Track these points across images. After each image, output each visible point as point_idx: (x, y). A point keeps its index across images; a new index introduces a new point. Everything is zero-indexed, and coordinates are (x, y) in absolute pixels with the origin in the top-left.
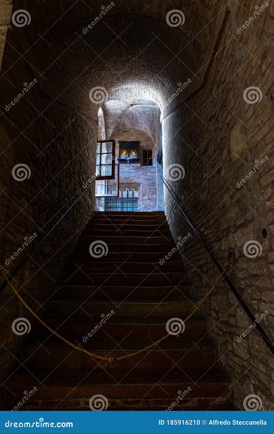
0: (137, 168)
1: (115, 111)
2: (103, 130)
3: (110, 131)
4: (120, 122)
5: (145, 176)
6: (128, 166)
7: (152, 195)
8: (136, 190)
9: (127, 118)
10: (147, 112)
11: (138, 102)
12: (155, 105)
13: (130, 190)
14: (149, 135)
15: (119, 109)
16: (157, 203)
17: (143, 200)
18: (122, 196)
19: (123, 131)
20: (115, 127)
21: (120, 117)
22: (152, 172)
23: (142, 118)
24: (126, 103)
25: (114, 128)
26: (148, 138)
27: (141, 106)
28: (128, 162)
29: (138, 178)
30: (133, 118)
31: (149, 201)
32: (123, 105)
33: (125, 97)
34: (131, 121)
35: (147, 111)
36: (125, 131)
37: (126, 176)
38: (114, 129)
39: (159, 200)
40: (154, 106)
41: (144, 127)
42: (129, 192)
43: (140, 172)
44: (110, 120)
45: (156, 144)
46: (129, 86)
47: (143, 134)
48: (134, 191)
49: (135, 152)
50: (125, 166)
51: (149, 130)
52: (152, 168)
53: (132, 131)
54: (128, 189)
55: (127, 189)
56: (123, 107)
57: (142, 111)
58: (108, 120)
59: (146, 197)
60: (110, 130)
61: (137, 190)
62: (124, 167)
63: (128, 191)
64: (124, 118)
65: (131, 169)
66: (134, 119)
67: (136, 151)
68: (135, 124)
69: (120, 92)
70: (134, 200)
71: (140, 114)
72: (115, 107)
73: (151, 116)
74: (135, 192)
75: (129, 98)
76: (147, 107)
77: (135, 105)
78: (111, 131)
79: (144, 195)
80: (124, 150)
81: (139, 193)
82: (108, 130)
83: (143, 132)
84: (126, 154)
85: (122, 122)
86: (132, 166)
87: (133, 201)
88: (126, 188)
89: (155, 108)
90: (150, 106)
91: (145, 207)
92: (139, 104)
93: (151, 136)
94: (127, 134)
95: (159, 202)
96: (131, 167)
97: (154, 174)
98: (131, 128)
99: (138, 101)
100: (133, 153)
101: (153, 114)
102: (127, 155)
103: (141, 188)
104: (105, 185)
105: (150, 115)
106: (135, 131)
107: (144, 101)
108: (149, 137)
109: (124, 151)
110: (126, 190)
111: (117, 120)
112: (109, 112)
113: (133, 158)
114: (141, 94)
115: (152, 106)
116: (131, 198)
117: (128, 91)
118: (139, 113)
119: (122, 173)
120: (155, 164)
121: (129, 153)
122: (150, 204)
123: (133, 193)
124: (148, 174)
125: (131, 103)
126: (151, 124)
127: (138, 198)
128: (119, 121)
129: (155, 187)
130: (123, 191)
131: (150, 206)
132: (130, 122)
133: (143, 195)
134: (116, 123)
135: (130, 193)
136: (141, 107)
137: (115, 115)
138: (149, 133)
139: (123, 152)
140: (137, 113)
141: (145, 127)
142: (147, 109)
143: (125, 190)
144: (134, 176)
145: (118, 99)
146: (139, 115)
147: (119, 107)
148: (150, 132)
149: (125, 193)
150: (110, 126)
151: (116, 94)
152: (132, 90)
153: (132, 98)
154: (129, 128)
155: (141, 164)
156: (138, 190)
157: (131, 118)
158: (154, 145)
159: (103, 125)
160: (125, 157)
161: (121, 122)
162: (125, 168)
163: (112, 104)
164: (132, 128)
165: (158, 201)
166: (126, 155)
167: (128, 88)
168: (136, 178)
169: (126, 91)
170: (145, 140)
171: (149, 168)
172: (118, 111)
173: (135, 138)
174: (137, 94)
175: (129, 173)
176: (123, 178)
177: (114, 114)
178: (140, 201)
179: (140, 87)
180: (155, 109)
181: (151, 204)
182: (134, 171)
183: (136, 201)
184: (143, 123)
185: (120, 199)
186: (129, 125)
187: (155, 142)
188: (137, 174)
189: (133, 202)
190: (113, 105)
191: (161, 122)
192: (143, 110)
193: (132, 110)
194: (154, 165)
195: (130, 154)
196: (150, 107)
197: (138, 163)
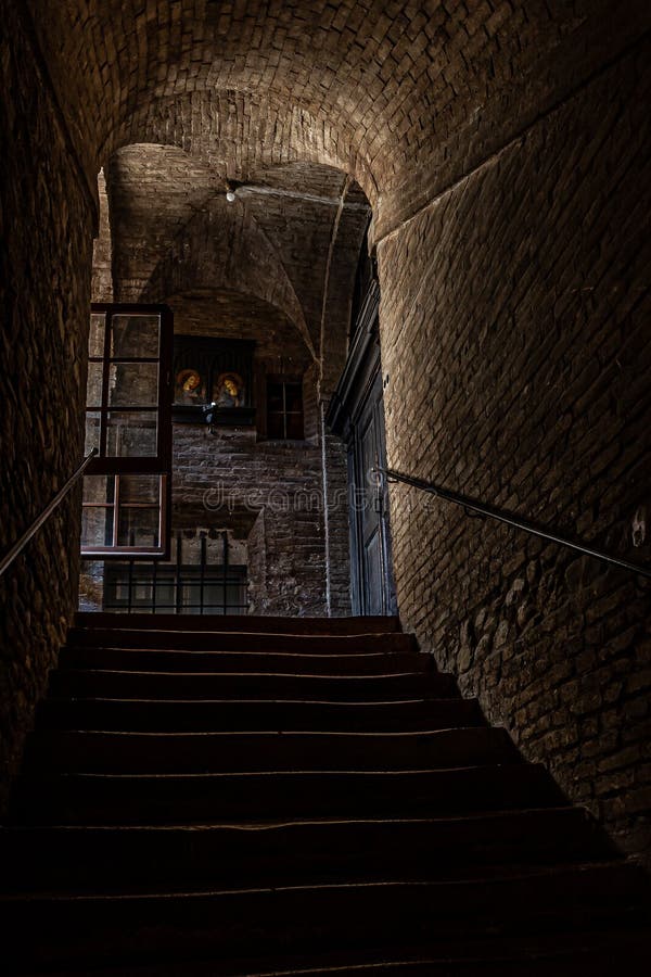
0: (243, 446)
1: (158, 203)
2: (103, 280)
3: (133, 289)
4: (175, 255)
5: (274, 481)
6: (205, 436)
7: (307, 558)
8: (236, 537)
9: (206, 240)
10: (293, 223)
11: (260, 174)
12: (331, 197)
13: (214, 536)
14: (293, 319)
15: (177, 195)
16: (328, 589)
17: (268, 578)
18: (179, 558)
19: (185, 297)
20: (154, 272)
21: (180, 231)
22: (307, 467)
23: (269, 245)
24: (212, 171)
25: (149, 275)
26: (288, 333)
27: (273, 191)
28: (209, 418)
29: (249, 487)
30: (230, 245)
31: (292, 581)
32: (194, 180)
33: (212, 138)
34: (224, 258)
35: (293, 219)
36: (194, 298)
37: (198, 478)
38: (151, 280)
39: (337, 577)
40: (325, 200)
41: (275, 286)
42: (208, 543)
43: (258, 465)
44: (136, 240)
45: (318, 357)
46: (239, 83)
47: (268, 314)
48: (230, 537)
49: (236, 383)
50: (194, 436)
51: (293, 297)
52: (306, 448)
53: (222, 300)
54: (206, 530)
55: (199, 530)
56: (193, 190)
57: (275, 215)
58: (127, 240)
59: (282, 563)
60: (133, 283)
61: (242, 534)
62: (190, 440)
63: (207, 537)
64: (195, 240)
65: (218, 450)
66: (236, 246)
67: (237, 377)
68: (237, 271)
69: (196, 109)
70: (232, 577)
71: (265, 230)
72: (159, 185)
73: (308, 243)
74: (232, 542)
75: (229, 149)
76: (294, 201)
77: (244, 188)
78: (136, 287)
79: (272, 557)
80: (188, 371)
81: (248, 547)
82: (125, 283)
83: (268, 305)
84: (197, 388)
85: (187, 256)
86: (224, 438)
87: (227, 579)
88: (195, 526)
89: (326, 208)
90: (307, 197)
91: (278, 605)
92: (262, 184)
93: (302, 326)
94: (200, 307)
95: (337, 587)
96: (219, 441)
97: (313, 473)
98: (217, 285)
99: (264, 166)
100: (229, 384)
101: (315, 232)
102: (204, 392)
103: (262, 528)
104: (110, 510)
105: (304, 238)
106: (236, 302)
107: (286, 169)
108: (290, 327)
109: (189, 376)
110: (198, 534)
111: (167, 243)
112: (132, 205)
113: (228, 404)
114: (286, 132)
115: (315, 199)
116: (215, 568)
117: (232, 107)
118: (259, 224)
119: (181, 462)
120: (317, 436)
121: (210, 386)
122: (299, 592)
123: (227, 546)
124: (290, 473)
125: (230, 175)
126: (305, 275)
127: (245, 567)
128: (171, 252)
129: (317, 524)
130: (182, 536)
131: (298, 600)
132: (218, 259)
133: (268, 556)
134: (158, 257)
135: (215, 546)
136: (271, 196)
137: (158, 220)
138: (293, 312)
139: (185, 379)
140: (253, 226)
141: (279, 286)
142: (293, 211)
143: (191, 535)
144: (232, 479)
145: (181, 146)
146: (260, 231)
147: (179, 187)
148: (298, 308)
149: (192, 546)
150: (133, 263)
151: (179, 117)
152: (249, 108)
153: (241, 150)
154: (209, 288)
155: (258, 432)
156: (246, 537)
157: (224, 244)
158: (312, 360)
159: (104, 259)
160: (193, 398)
161: (182, 258)
162: (192, 444)
163: (152, 169)
164: (223, 288)
165: (331, 581)
166: (199, 393)
167: (233, 92)
168: (240, 486)
169: (221, 108)
170: (275, 339)
171: (291, 448)
172: (171, 206)
173: (234, 326)
174: (268, 131)
175: (211, 464)
176: (187, 484)
177: (155, 215)
178: (255, 582)
179: (290, 90)
180: (325, 211)
181: (304, 595)
182: (233, 458)
183: (238, 579)
184: (270, 266)
185: (172, 569)
186: (210, 274)
187: (317, 349)
188: (245, 472)
189: (225, 585)
190: (154, 172)
191: (375, 248)
192: (277, 212)
193: (233, 204)
194: (313, 438)
195: (216, 388)
196: (309, 203)
197: (246, 426)
